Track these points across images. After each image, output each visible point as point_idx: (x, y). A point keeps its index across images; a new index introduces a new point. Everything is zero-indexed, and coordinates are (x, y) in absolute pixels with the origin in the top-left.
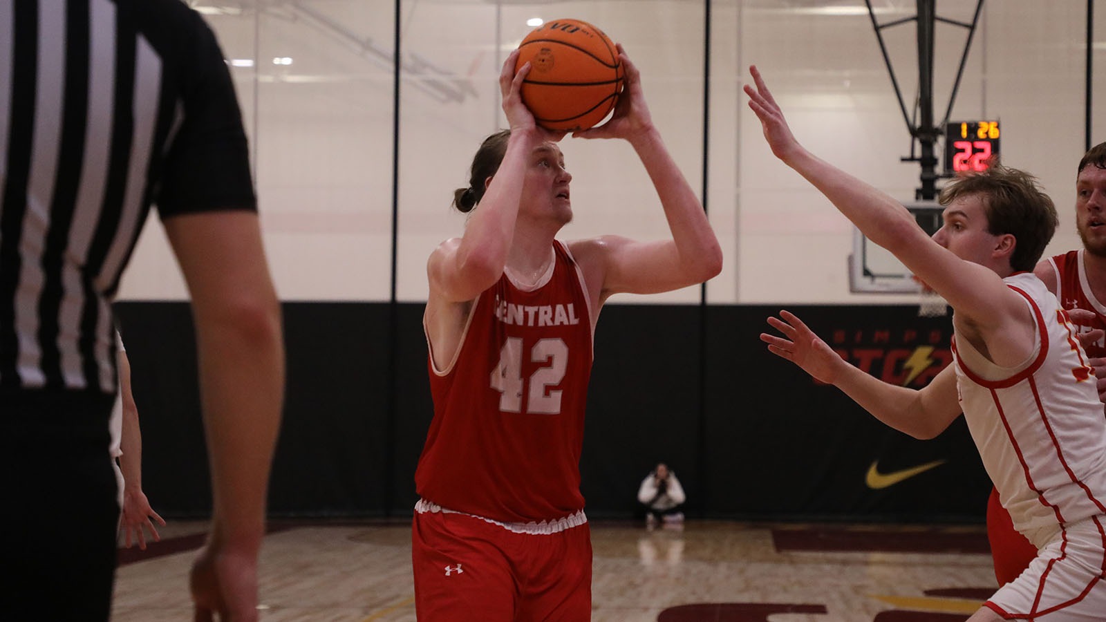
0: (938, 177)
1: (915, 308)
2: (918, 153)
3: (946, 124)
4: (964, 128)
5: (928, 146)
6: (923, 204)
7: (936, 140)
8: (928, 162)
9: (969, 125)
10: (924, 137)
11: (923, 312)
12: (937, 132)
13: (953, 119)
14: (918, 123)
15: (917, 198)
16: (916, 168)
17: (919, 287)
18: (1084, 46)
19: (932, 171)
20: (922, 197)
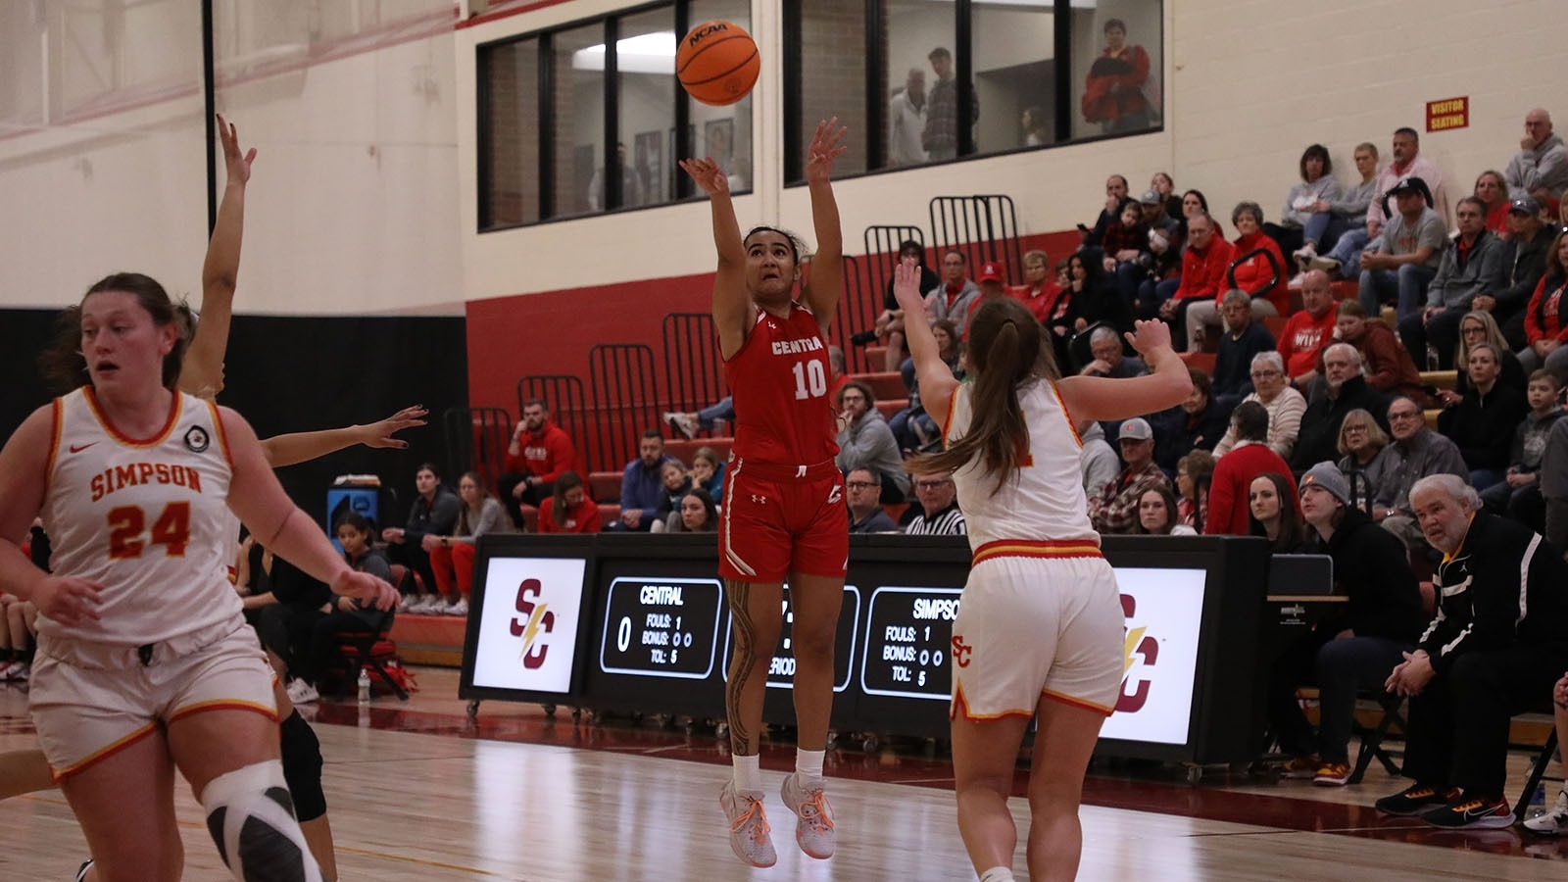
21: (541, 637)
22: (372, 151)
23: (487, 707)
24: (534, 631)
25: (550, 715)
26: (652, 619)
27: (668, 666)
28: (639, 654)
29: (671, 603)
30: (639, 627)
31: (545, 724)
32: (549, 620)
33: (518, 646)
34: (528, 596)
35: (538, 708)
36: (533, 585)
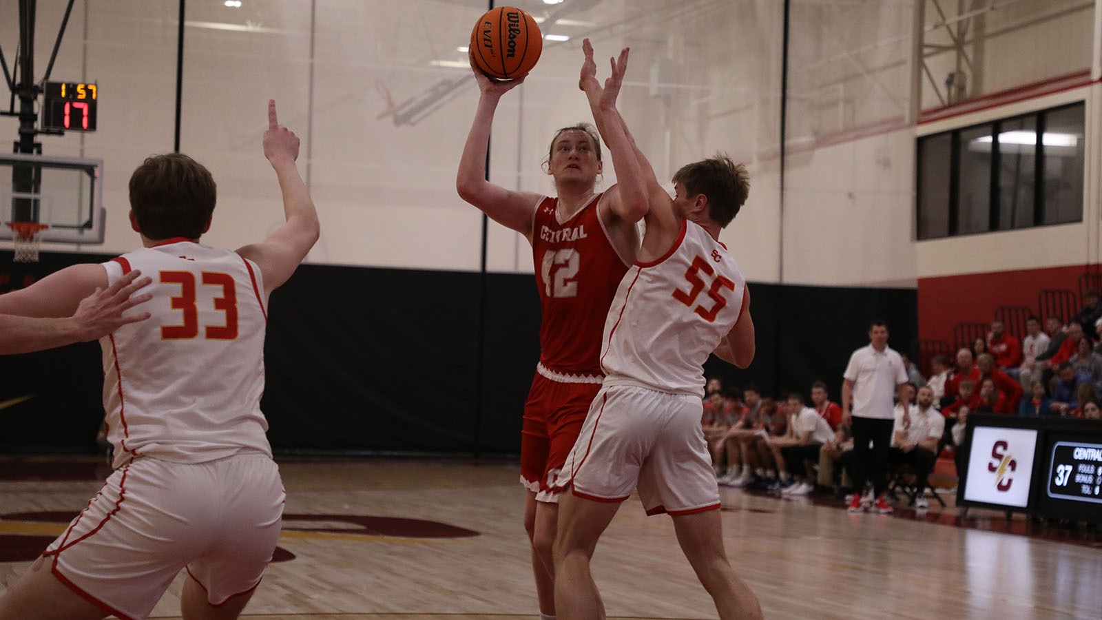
0: (37, 132)
1: (10, 254)
2: (17, 109)
3: (45, 82)
4: (63, 87)
5: (28, 102)
6: (21, 156)
7: (36, 98)
8: (27, 117)
9: (67, 85)
10: (23, 94)
11: (17, 258)
12: (37, 90)
13: (53, 78)
14: (18, 80)
15: (15, 151)
16: (15, 123)
17: (15, 234)
18: (177, 23)
19: (32, 126)
20: (19, 150)
21: (1008, 474)
22: (850, 196)
23: (971, 512)
24: (1002, 471)
25: (1009, 518)
26: (1081, 467)
27: (1093, 495)
28: (1073, 487)
29: (1094, 459)
30: (1075, 472)
31: (1006, 523)
32: (1013, 465)
33: (993, 478)
34: (1000, 450)
35: (1002, 514)
36: (1004, 444)
